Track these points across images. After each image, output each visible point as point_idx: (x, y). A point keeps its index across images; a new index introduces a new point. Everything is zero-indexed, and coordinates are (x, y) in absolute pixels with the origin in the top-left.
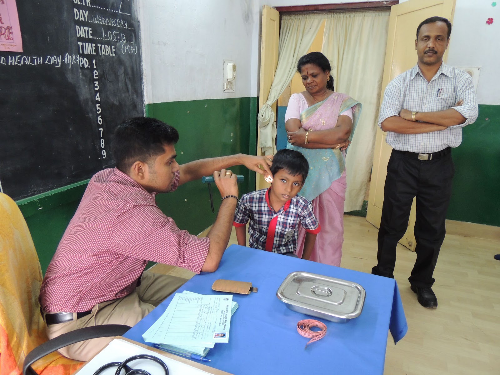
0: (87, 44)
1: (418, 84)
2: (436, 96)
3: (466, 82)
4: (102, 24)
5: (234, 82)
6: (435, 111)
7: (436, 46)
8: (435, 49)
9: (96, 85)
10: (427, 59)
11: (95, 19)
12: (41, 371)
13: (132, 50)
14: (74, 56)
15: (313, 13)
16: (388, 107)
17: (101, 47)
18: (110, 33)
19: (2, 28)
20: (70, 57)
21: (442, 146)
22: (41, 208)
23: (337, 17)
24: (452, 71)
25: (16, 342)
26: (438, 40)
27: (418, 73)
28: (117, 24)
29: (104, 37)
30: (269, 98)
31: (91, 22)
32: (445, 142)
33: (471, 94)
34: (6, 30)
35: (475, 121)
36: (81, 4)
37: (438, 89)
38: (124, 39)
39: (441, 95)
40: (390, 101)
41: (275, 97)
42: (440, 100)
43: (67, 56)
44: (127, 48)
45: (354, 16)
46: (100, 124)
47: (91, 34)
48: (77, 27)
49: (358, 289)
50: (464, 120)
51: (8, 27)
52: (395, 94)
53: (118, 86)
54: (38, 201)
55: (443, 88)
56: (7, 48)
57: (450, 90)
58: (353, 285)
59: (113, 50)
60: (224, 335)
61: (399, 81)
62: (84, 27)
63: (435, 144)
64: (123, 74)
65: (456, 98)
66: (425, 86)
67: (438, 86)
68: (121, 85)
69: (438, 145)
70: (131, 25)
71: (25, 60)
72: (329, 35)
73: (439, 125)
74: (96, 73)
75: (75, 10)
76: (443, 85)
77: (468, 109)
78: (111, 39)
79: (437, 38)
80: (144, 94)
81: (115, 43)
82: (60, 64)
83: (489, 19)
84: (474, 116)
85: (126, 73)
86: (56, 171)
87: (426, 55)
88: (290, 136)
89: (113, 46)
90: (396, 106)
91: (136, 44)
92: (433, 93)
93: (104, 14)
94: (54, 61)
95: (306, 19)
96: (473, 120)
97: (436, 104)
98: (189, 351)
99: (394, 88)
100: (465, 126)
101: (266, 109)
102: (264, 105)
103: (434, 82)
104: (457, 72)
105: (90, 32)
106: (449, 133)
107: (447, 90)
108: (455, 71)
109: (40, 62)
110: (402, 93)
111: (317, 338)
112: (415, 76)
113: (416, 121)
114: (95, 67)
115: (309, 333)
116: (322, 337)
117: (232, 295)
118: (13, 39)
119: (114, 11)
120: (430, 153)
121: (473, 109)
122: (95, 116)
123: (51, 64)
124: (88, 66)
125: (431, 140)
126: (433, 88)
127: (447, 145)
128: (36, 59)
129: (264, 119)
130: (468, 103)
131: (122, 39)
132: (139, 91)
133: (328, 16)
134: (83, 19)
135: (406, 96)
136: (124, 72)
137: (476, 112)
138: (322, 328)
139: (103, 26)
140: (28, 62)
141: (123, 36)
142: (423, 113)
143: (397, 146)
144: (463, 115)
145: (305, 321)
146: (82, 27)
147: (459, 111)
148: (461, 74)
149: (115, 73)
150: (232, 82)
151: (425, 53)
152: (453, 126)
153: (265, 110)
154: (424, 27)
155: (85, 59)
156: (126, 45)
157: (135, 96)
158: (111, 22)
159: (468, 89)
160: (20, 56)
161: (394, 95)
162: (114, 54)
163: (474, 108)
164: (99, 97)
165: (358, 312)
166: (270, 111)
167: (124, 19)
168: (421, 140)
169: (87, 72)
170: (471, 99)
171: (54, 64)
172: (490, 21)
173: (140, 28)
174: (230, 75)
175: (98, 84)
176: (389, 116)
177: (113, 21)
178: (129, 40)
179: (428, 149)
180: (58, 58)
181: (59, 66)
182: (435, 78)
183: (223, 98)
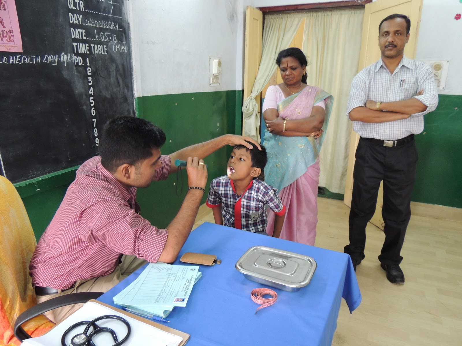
0: (81, 44)
1: (382, 76)
2: (399, 87)
3: (426, 73)
4: (94, 26)
5: (219, 77)
6: (398, 100)
7: (395, 40)
8: (395, 43)
9: (89, 80)
10: (388, 53)
11: (89, 22)
12: (32, 332)
13: (123, 48)
14: (69, 55)
15: (293, 12)
16: (355, 99)
17: (94, 47)
18: (102, 34)
19: (4, 31)
20: (66, 56)
21: (405, 133)
22: (39, 189)
23: (316, 16)
24: (413, 63)
25: (9, 305)
26: (397, 34)
27: (382, 66)
28: (109, 26)
29: (97, 38)
30: (253, 91)
31: (85, 24)
32: (408, 130)
33: (430, 84)
34: (7, 33)
35: (435, 109)
36: (76, 9)
37: (400, 80)
38: (115, 39)
39: (404, 86)
40: (357, 92)
41: (258, 89)
42: (403, 90)
43: (63, 55)
44: (118, 48)
45: (332, 14)
46: (94, 115)
47: (84, 35)
48: (72, 29)
49: (310, 261)
50: (425, 108)
51: (9, 30)
52: (361, 85)
53: (110, 81)
54: (36, 183)
55: (405, 78)
56: (9, 49)
57: (412, 80)
58: (306, 258)
59: (105, 49)
60: (183, 300)
61: (364, 74)
62: (78, 30)
63: (399, 132)
64: (115, 70)
65: (417, 88)
66: (388, 78)
67: (401, 77)
68: (112, 80)
69: (402, 132)
70: (121, 27)
71: (24, 59)
72: (308, 32)
73: (402, 113)
74: (89, 70)
75: (70, 14)
76: (405, 76)
77: (428, 97)
78: (103, 40)
79: (396, 32)
80: (134, 88)
81: (107, 43)
82: (56, 62)
83: (457, 15)
84: (435, 103)
85: (117, 69)
86: (54, 157)
87: (386, 49)
88: (269, 124)
89: (105, 45)
90: (362, 98)
91: (126, 43)
92: (396, 84)
93: (96, 18)
94: (51, 60)
95: (287, 17)
96: (434, 107)
97: (399, 94)
98: (152, 313)
99: (360, 80)
100: (427, 113)
101: (250, 100)
102: (249, 98)
103: (397, 74)
104: (418, 64)
105: (84, 34)
106: (412, 121)
107: (410, 81)
108: (416, 62)
109: (38, 61)
110: (367, 84)
111: (267, 304)
112: (379, 69)
113: (381, 111)
114: (88, 65)
115: (260, 299)
116: (273, 304)
117: (199, 266)
118: (14, 41)
119: (106, 15)
120: (395, 140)
121: (433, 98)
122: (89, 108)
123: (49, 62)
124: (83, 63)
125: (395, 128)
126: (396, 80)
127: (410, 132)
128: (34, 58)
129: (248, 110)
130: (428, 92)
131: (113, 39)
132: (130, 86)
133: (308, 14)
134: (77, 22)
135: (371, 86)
136: (116, 69)
137: (436, 100)
138: (273, 296)
139: (96, 28)
140: (28, 61)
141: (114, 37)
142: (387, 102)
143: (364, 133)
144: (424, 103)
145: (259, 289)
146: (76, 30)
147: (421, 100)
148: (422, 65)
149: (107, 69)
150: (218, 76)
151: (386, 47)
152: (415, 114)
153: (249, 102)
154: (385, 23)
155: (79, 58)
156: (117, 44)
157: (126, 90)
158: (103, 25)
159: (428, 79)
160: (20, 55)
161: (360, 87)
162: (106, 52)
163: (434, 96)
164: (92, 91)
165: (307, 281)
166: (254, 103)
167: (115, 21)
168: (386, 128)
169: (81, 69)
170: (431, 88)
171: (51, 62)
172: (458, 17)
173: (130, 29)
174: (215, 70)
175: (91, 80)
176: (356, 107)
177: (105, 24)
178: (120, 40)
179: (392, 136)
180: (55, 57)
181: (55, 64)
182: (397, 70)
183: (210, 91)
